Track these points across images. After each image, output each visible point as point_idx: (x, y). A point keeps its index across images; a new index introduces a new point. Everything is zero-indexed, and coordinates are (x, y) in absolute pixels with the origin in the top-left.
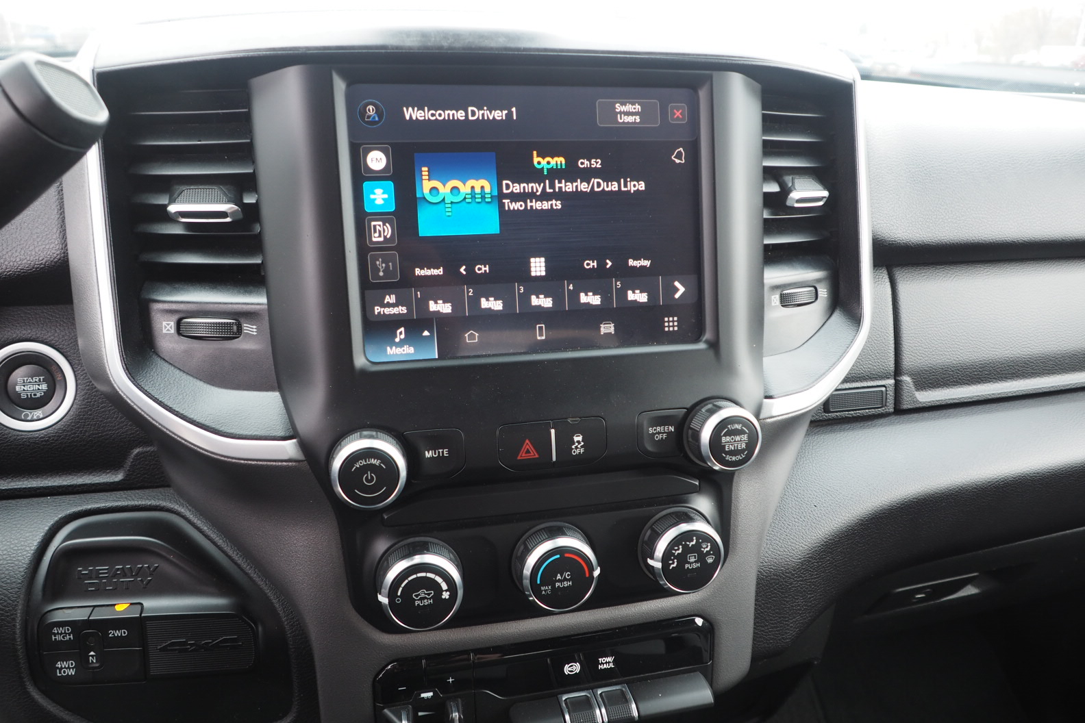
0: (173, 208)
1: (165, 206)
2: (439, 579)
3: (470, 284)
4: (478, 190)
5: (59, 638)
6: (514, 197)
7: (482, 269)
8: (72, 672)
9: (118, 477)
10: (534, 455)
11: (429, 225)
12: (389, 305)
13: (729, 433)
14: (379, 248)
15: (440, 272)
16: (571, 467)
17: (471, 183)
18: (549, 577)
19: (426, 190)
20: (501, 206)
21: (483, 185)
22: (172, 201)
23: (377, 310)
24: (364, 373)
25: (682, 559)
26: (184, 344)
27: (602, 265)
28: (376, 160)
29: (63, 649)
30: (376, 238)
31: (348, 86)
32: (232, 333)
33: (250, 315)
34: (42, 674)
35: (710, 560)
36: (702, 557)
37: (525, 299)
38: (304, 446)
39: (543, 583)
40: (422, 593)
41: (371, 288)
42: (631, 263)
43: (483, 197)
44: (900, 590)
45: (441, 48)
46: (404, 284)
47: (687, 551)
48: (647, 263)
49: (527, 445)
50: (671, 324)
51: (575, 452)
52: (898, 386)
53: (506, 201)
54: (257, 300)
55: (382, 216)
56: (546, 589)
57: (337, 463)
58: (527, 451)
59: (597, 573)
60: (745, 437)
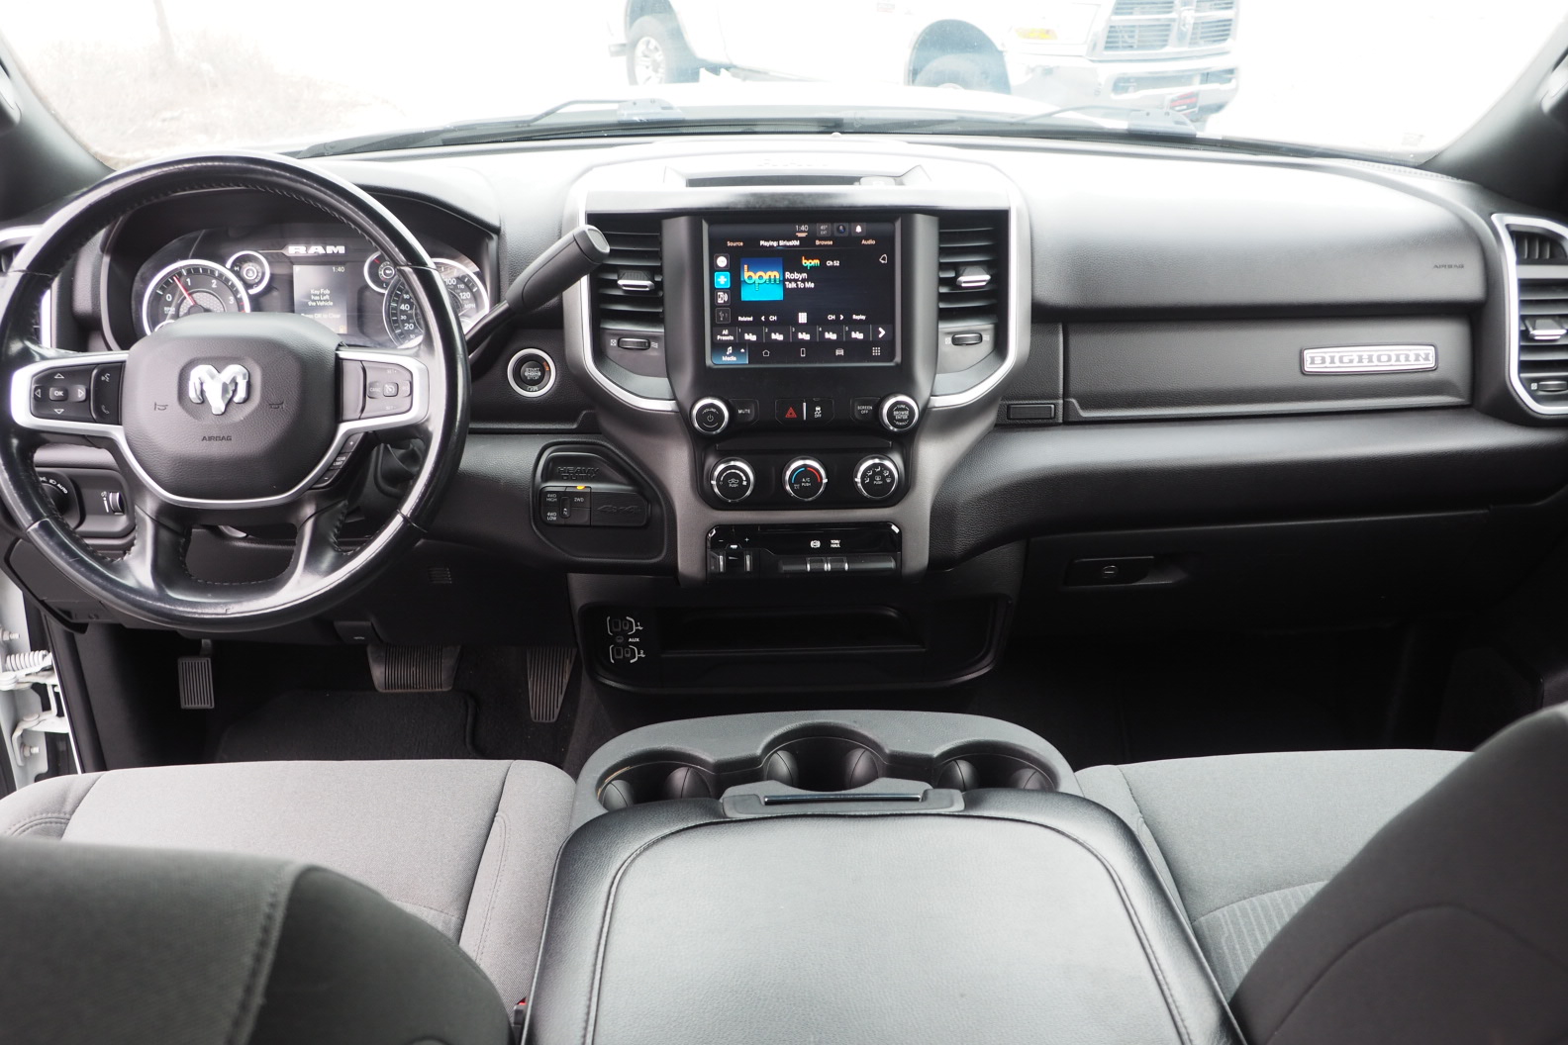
0: (621, 282)
1: (616, 281)
2: (741, 474)
3: (766, 327)
4: (772, 277)
5: (550, 500)
6: (790, 281)
7: (773, 318)
8: (555, 518)
9: (575, 426)
10: (794, 415)
11: (747, 295)
12: (725, 335)
13: (898, 410)
14: (721, 306)
15: (751, 319)
16: (813, 426)
17: (769, 273)
18: (798, 479)
19: (746, 278)
20: (784, 285)
21: (775, 274)
22: (619, 278)
23: (719, 337)
24: (710, 369)
25: (872, 478)
26: (621, 352)
27: (838, 317)
28: (722, 261)
29: (551, 507)
30: (720, 301)
31: (709, 226)
32: (645, 347)
33: (655, 338)
34: (538, 516)
35: (888, 481)
36: (883, 478)
37: (795, 335)
38: (679, 404)
39: (795, 483)
40: (733, 480)
41: (716, 327)
42: (854, 317)
43: (775, 281)
44: (1084, 560)
45: (755, 208)
46: (733, 325)
47: (875, 473)
48: (863, 317)
49: (791, 410)
50: (876, 351)
51: (816, 416)
52: (1066, 405)
53: (787, 283)
54: (659, 330)
55: (724, 290)
56: (796, 486)
57: (695, 412)
58: (791, 414)
59: (825, 481)
60: (907, 412)
